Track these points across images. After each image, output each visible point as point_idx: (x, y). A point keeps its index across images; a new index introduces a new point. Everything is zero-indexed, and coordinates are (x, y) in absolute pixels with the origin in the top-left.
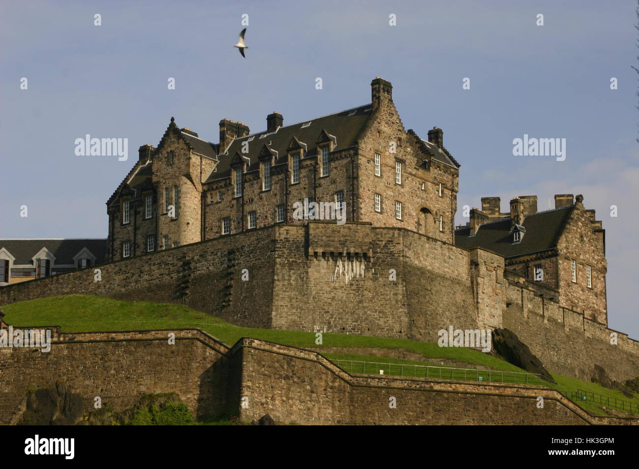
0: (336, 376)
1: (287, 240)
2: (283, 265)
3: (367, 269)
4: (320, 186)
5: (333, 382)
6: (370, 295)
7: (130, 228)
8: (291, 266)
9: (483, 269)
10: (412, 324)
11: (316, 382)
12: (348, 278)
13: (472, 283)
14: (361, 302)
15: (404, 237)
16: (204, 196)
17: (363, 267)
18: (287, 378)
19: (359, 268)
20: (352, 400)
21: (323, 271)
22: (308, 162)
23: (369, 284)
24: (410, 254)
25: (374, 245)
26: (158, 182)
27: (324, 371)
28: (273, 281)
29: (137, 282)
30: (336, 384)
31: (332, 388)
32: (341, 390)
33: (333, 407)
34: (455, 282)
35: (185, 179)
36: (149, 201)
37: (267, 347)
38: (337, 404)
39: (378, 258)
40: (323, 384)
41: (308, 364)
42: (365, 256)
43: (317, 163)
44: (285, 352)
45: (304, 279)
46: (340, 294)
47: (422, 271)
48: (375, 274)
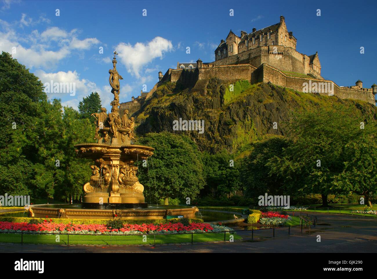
0: (283, 75)
1: (264, 50)
2: (263, 56)
3: (283, 57)
4: (268, 41)
5: (282, 77)
6: (283, 63)
7: (220, 56)
8: (265, 56)
9: (306, 59)
10: (293, 69)
11: (278, 76)
12: (278, 59)
13: (303, 63)
14: (281, 64)
15: (291, 49)
16: (238, 47)
17: (282, 56)
18: (272, 74)
19: (281, 56)
20: (286, 81)
21: (272, 57)
22: (265, 36)
23: (283, 60)
24: (292, 53)
25: (284, 51)
26: (228, 45)
27: (280, 74)
28: (261, 59)
29: (225, 64)
30: (283, 77)
31: (282, 78)
32: (284, 78)
33: (282, 82)
34: (300, 62)
35: (234, 43)
36: (225, 50)
37: (268, 66)
38: (283, 82)
39: (285, 54)
40: (280, 77)
41: (277, 72)
42: (282, 54)
43: (267, 36)
44: (272, 68)
45: (268, 59)
46: (276, 62)
47: (294, 58)
48: (285, 58)
